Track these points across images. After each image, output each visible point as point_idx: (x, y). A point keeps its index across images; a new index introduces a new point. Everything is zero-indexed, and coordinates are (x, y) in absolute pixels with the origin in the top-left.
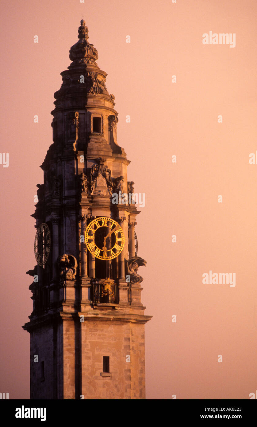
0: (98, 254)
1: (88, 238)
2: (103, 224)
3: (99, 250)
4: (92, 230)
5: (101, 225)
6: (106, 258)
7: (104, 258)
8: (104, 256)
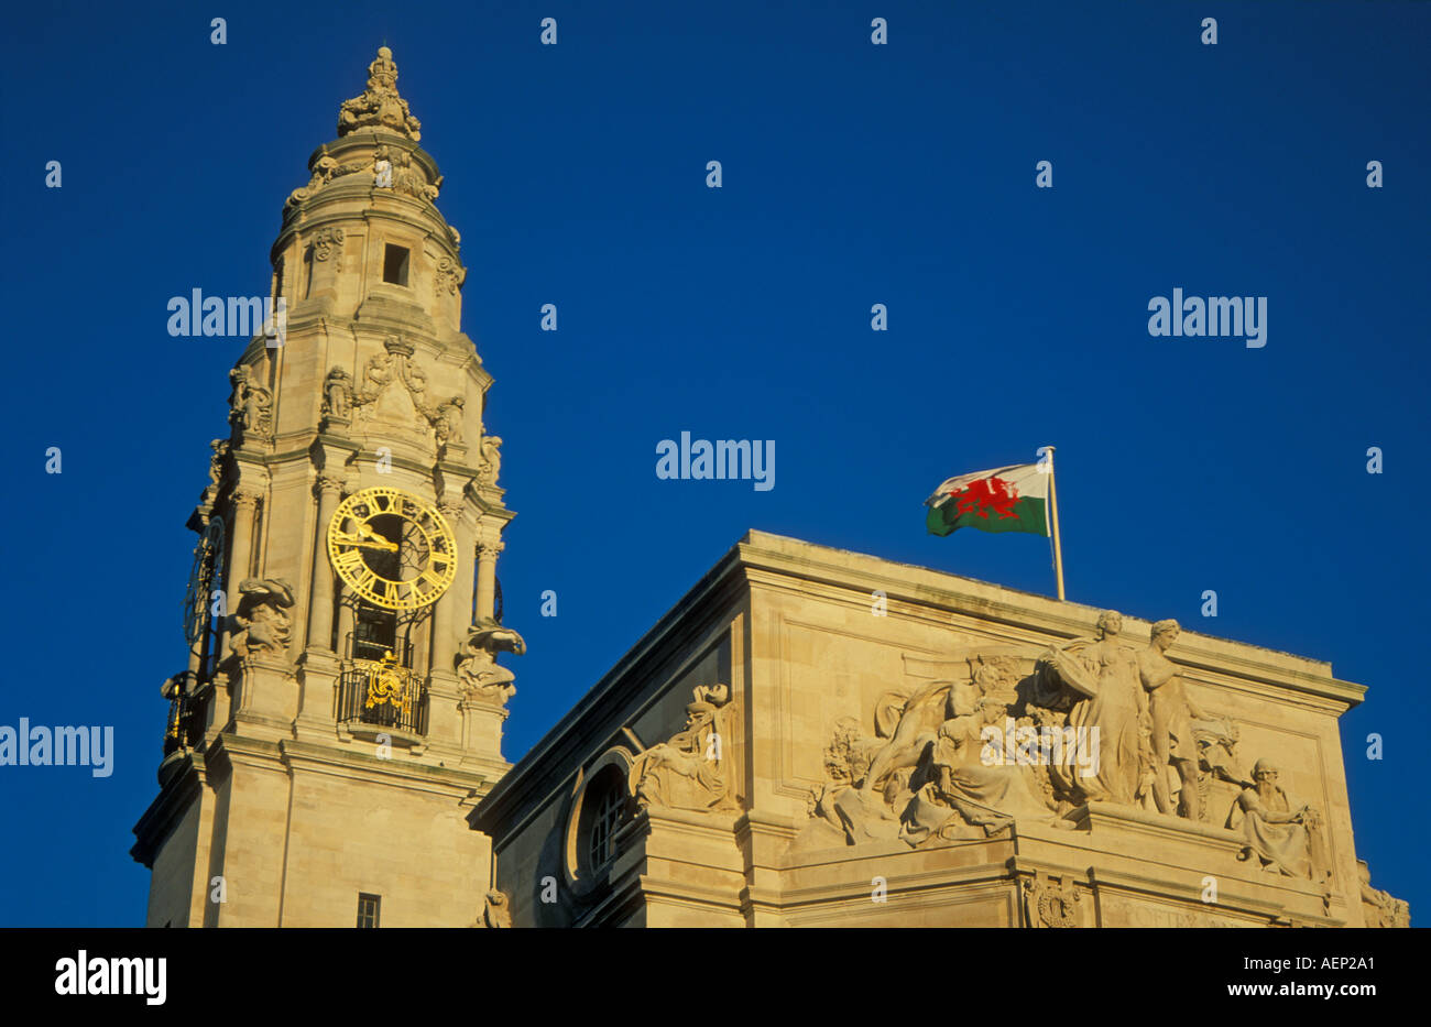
0: (367, 587)
1: (337, 537)
2: (391, 506)
3: (371, 576)
4: (352, 516)
5: (383, 508)
6: (393, 604)
7: (386, 602)
8: (388, 597)
